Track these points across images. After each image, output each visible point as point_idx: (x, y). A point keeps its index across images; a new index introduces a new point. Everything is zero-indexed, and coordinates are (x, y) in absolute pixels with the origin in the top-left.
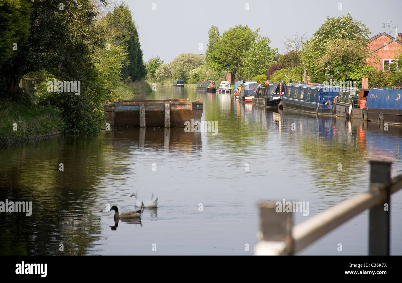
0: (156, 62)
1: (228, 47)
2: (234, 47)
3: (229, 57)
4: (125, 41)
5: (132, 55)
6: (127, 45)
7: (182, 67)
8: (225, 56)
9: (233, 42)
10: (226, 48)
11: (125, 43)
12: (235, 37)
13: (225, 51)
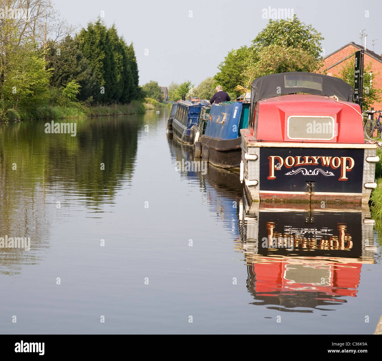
0: (187, 87)
1: (231, 68)
2: (237, 68)
3: (233, 78)
4: (100, 60)
5: (109, 75)
6: (101, 64)
7: (208, 91)
8: (228, 78)
9: (236, 63)
10: (229, 69)
11: (100, 62)
12: (238, 58)
13: (228, 72)
